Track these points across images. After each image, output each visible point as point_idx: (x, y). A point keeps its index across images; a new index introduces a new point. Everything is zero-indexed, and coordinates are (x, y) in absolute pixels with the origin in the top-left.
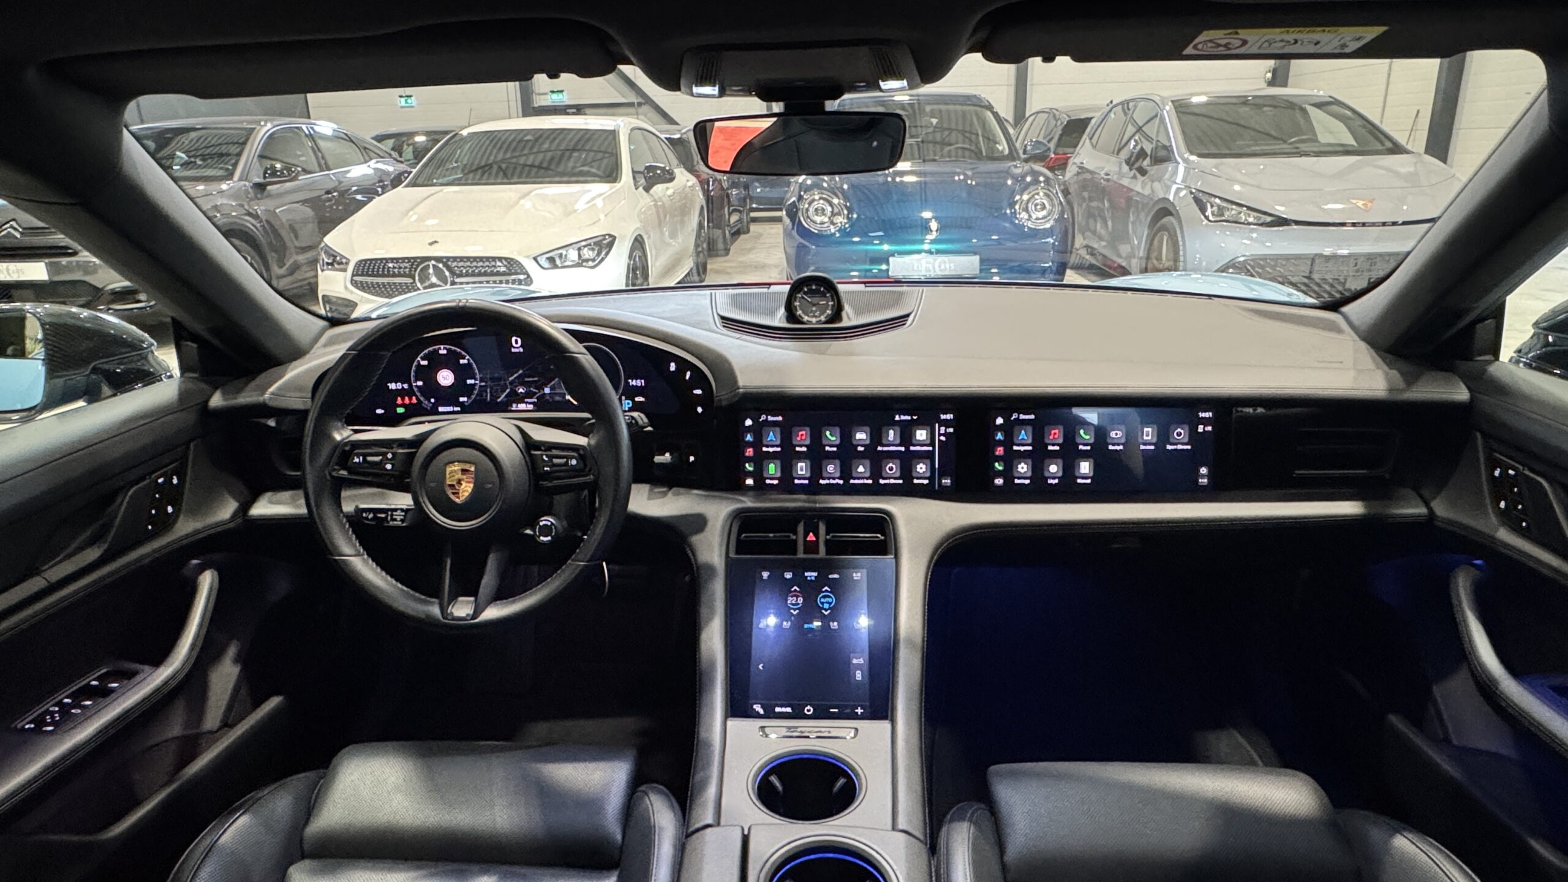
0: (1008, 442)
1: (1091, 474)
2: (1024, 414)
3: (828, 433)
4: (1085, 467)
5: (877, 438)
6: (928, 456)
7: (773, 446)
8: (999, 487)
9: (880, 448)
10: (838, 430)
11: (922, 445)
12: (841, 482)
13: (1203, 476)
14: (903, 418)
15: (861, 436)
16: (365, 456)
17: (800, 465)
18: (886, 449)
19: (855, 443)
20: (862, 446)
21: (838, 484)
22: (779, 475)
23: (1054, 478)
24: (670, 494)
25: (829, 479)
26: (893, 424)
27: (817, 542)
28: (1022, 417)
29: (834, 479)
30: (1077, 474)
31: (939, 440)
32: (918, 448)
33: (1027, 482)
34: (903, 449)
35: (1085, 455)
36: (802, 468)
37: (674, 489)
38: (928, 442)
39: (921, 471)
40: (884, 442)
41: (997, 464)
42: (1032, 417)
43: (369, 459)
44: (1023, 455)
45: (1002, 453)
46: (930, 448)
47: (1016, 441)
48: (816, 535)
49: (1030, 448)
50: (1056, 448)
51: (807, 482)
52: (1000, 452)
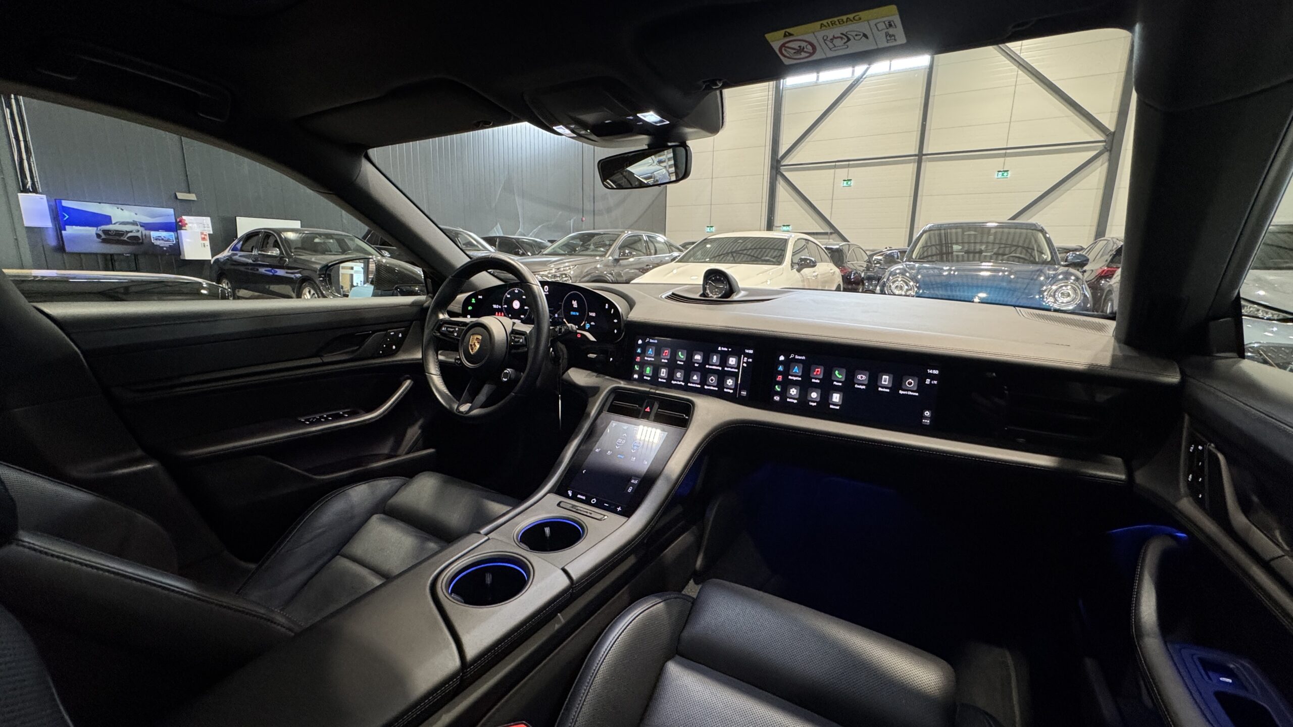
0: (786, 373)
1: (840, 403)
2: (799, 355)
3: (680, 353)
4: (836, 398)
5: (706, 360)
6: (734, 375)
7: (650, 357)
8: (776, 402)
9: (707, 366)
10: (685, 351)
11: (732, 368)
12: (683, 384)
13: (926, 418)
14: (723, 349)
15: (698, 357)
16: (447, 328)
17: (662, 370)
18: (710, 367)
19: (693, 361)
20: (697, 363)
21: (681, 385)
22: (651, 374)
23: (814, 402)
25: (677, 381)
26: (717, 352)
27: (650, 412)
28: (797, 357)
29: (680, 381)
30: (830, 402)
31: (743, 366)
32: (729, 369)
33: (795, 401)
34: (720, 368)
35: (837, 389)
36: (663, 372)
38: (736, 366)
39: (729, 384)
40: (710, 363)
41: (777, 386)
42: (804, 358)
43: (449, 329)
44: (794, 384)
45: (781, 379)
46: (737, 370)
47: (791, 373)
48: (651, 409)
49: (800, 379)
50: (818, 381)
51: (665, 381)
52: (780, 378)
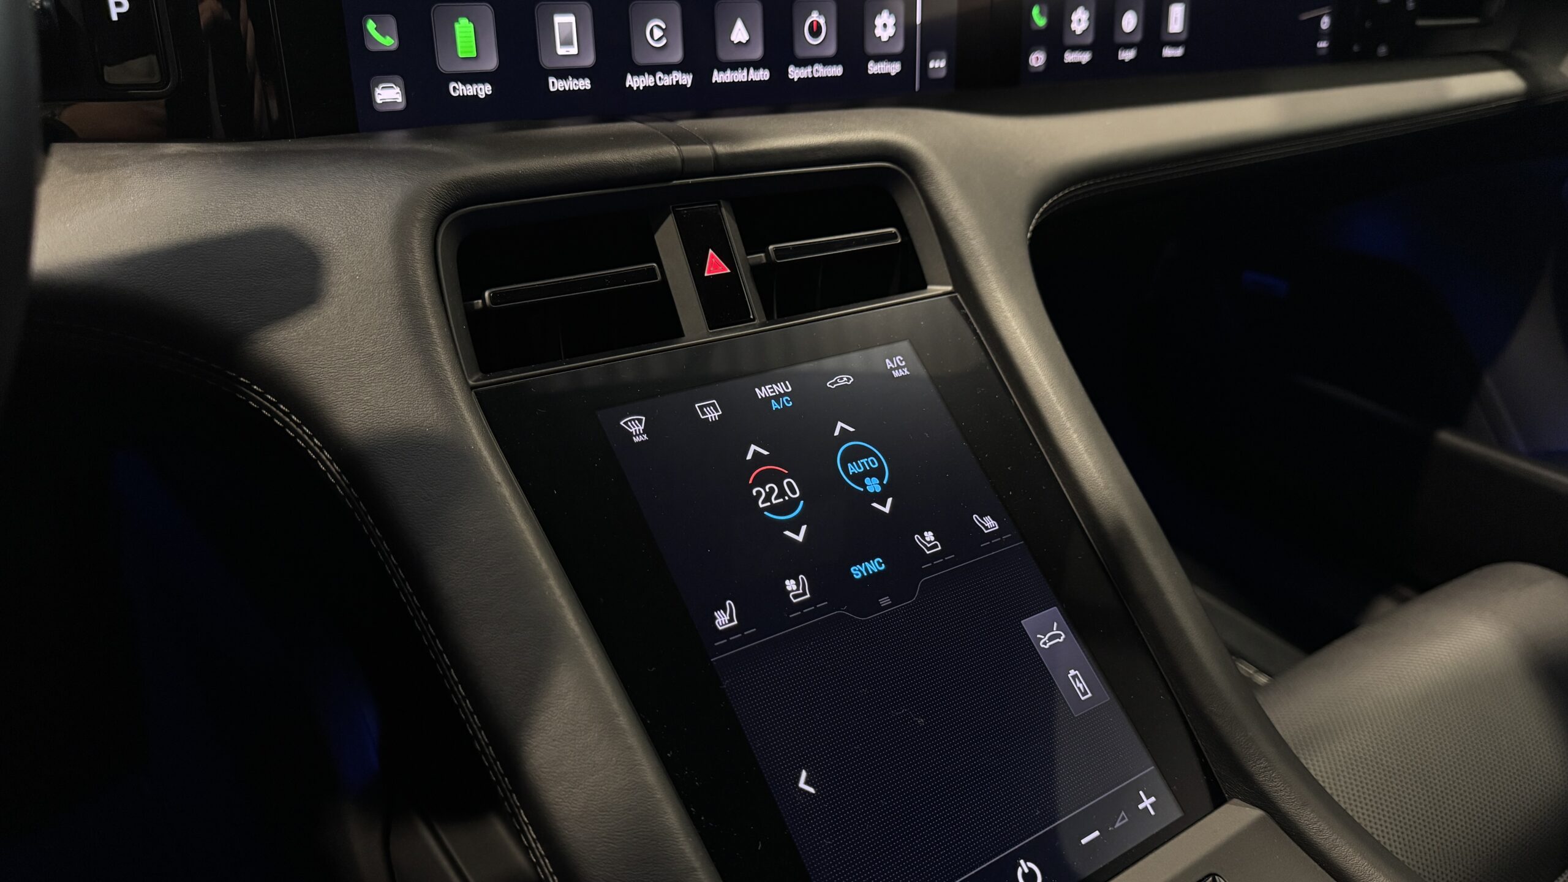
1: (1185, 35)
8: (1037, 74)
12: (686, 79)
13: (1323, 36)
17: (559, 19)
21: (678, 86)
22: (491, 63)
23: (1129, 47)
25: (652, 70)
27: (734, 276)
29: (667, 69)
30: (1165, 37)
33: (1086, 57)
36: (569, 35)
39: (885, 36)
41: (1036, 11)
48: (727, 257)
51: (585, 84)
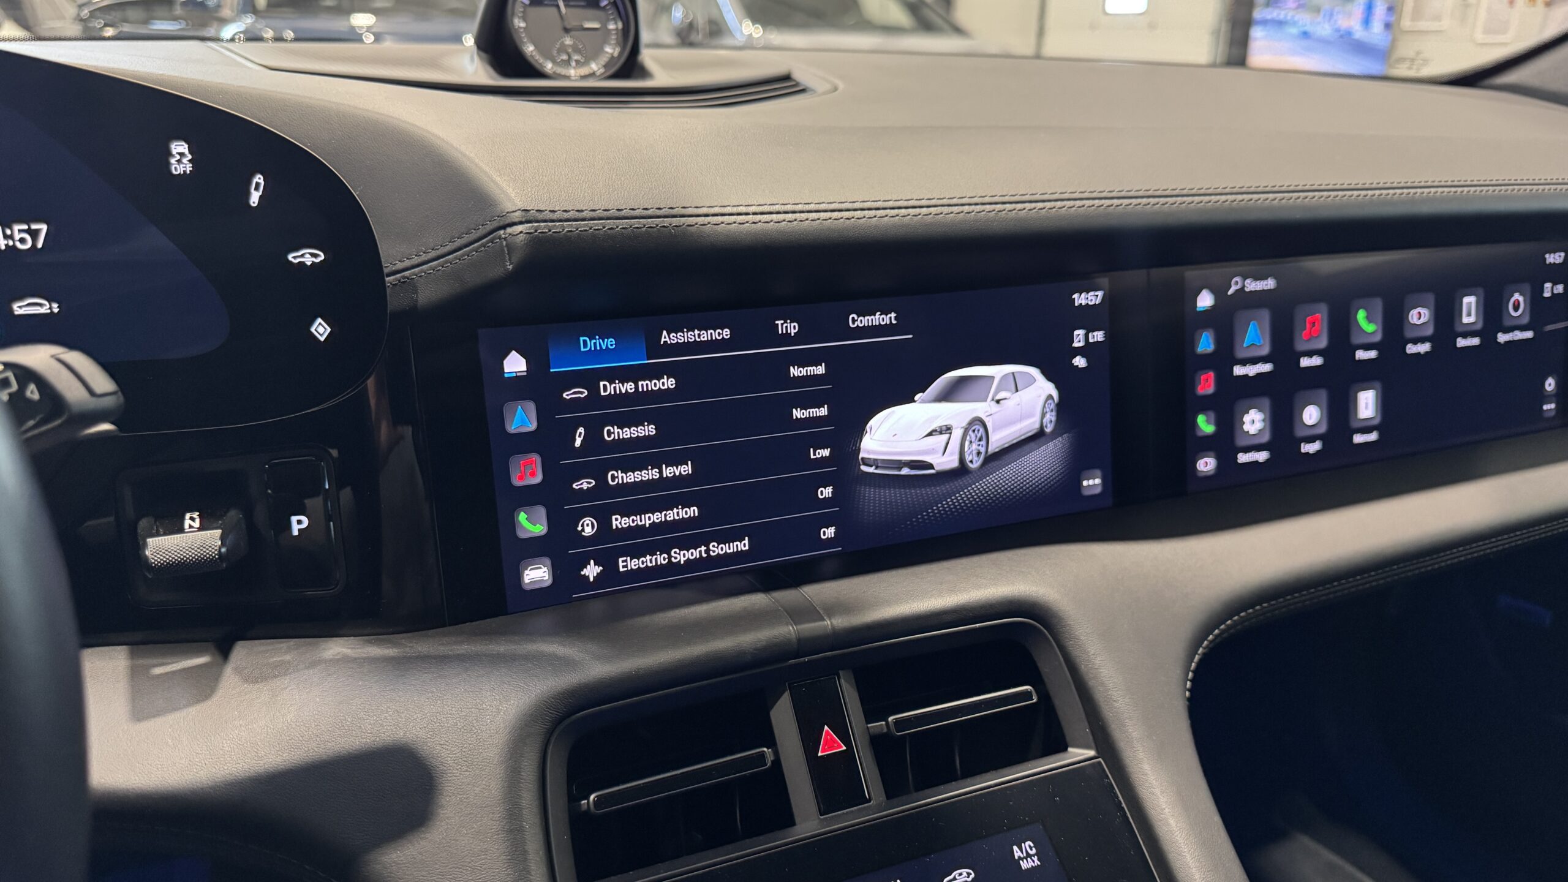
0: (1225, 357)
2: (1255, 276)
4: (1367, 403)
8: (1208, 478)
13: (1549, 397)
23: (1313, 440)
24: (230, 675)
27: (849, 754)
28: (1252, 286)
30: (1354, 425)
35: (1366, 374)
37: (241, 652)
41: (1201, 420)
42: (1270, 284)
44: (1253, 389)
48: (844, 735)
49: (1267, 368)
50: (1317, 361)
52: (1206, 385)
